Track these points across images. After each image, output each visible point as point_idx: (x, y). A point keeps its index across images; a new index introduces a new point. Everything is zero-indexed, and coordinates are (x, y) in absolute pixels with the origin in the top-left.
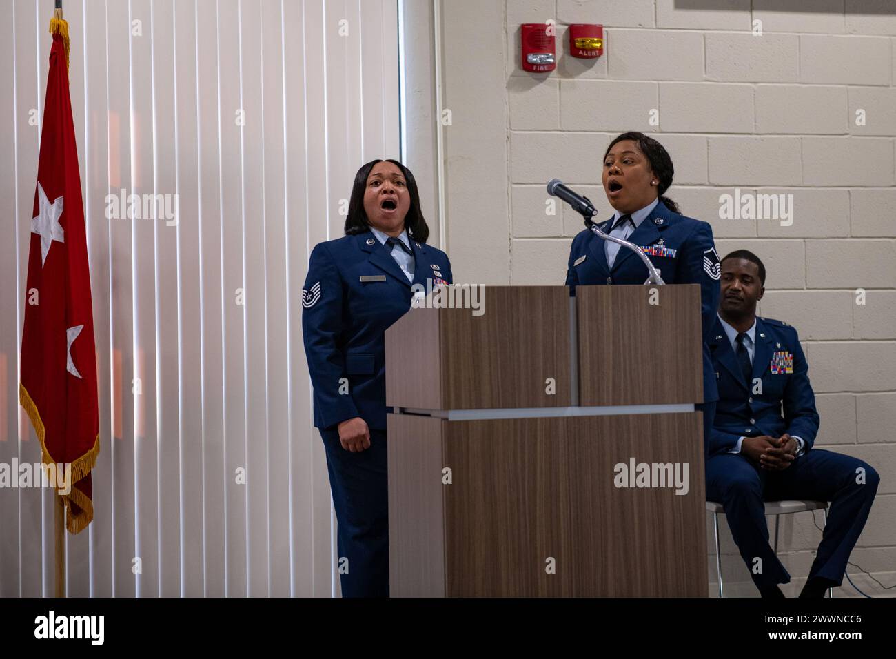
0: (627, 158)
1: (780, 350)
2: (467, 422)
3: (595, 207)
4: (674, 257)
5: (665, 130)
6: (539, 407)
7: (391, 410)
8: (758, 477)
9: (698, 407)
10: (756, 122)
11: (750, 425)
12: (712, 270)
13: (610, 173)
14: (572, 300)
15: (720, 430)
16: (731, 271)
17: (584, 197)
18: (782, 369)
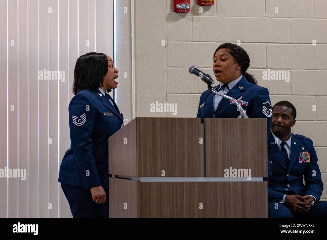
0: (223, 58)
1: (304, 151)
2: (149, 183)
3: (213, 80)
4: (247, 106)
5: (244, 41)
6: (185, 177)
7: (111, 176)
8: (292, 214)
9: (265, 179)
10: (291, 38)
11: (287, 187)
12: (267, 112)
13: (215, 66)
14: (202, 125)
15: (274, 190)
16: (278, 112)
17: (208, 75)
18: (305, 160)
